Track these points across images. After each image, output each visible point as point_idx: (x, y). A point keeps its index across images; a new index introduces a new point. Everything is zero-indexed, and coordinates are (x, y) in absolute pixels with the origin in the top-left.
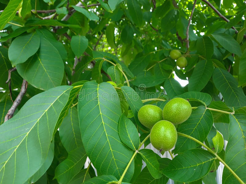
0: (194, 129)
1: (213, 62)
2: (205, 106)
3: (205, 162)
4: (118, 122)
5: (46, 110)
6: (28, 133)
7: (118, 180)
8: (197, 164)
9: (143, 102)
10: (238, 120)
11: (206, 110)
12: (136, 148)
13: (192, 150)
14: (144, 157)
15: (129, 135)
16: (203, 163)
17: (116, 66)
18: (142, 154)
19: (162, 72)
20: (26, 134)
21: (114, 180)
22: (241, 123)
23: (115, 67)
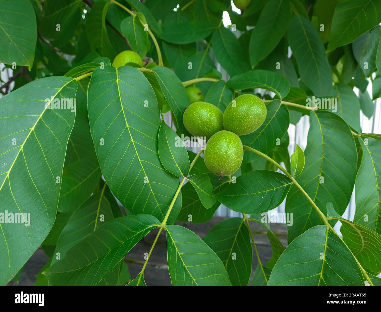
0: (261, 132)
1: (291, 4)
2: (280, 99)
3: (278, 188)
4: (155, 136)
5: (33, 129)
6: (9, 172)
7: (161, 223)
8: (266, 190)
9: (184, 86)
10: (320, 120)
11: (280, 106)
12: (183, 174)
13: (261, 171)
14: (195, 184)
15: (173, 156)
16: (275, 189)
17: (137, 18)
18: (192, 181)
19: (208, 15)
20: (6, 174)
21: (155, 223)
22: (324, 124)
23: (134, 20)
